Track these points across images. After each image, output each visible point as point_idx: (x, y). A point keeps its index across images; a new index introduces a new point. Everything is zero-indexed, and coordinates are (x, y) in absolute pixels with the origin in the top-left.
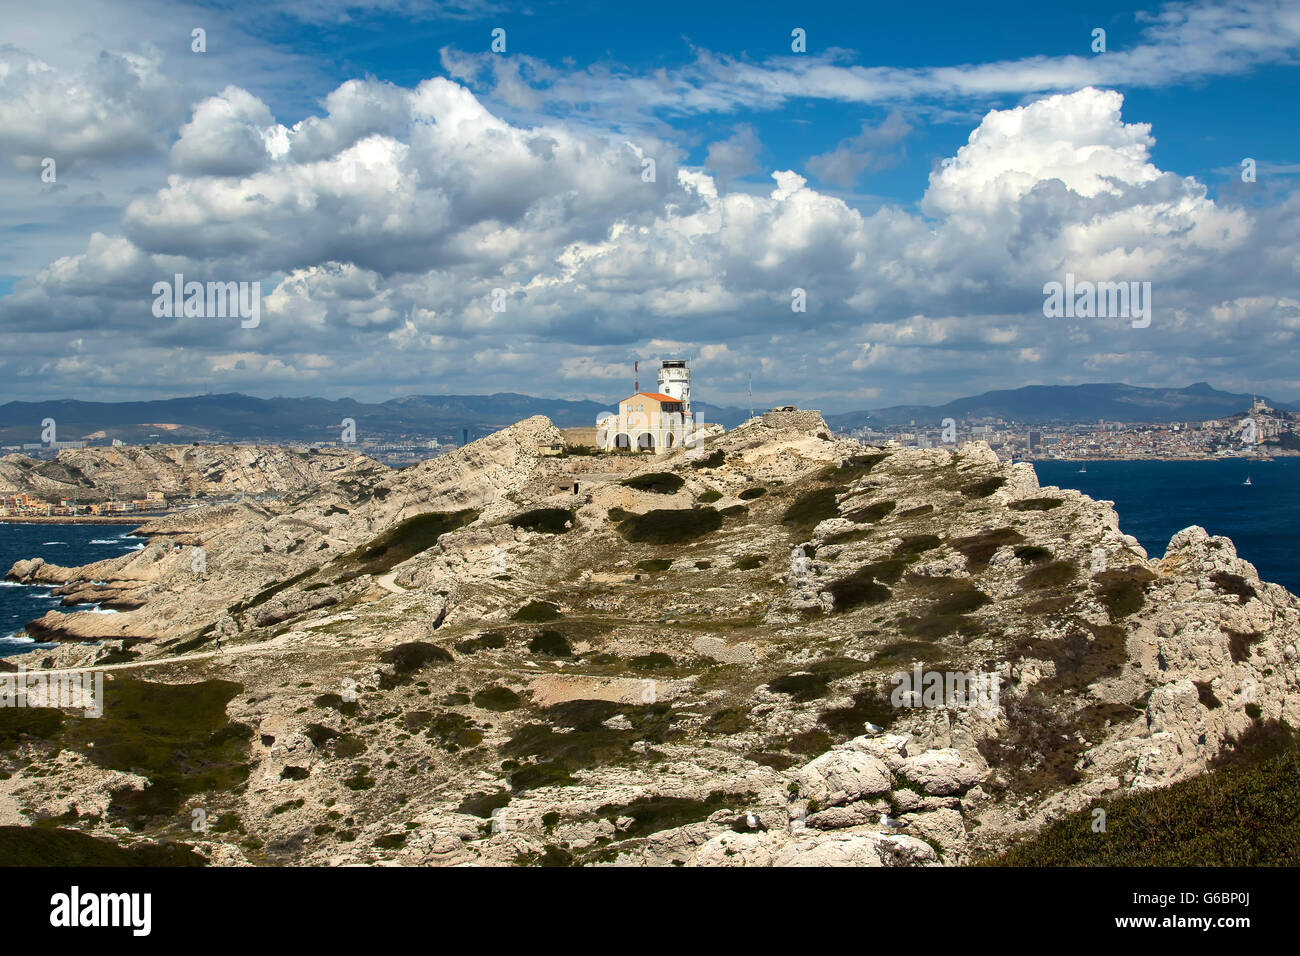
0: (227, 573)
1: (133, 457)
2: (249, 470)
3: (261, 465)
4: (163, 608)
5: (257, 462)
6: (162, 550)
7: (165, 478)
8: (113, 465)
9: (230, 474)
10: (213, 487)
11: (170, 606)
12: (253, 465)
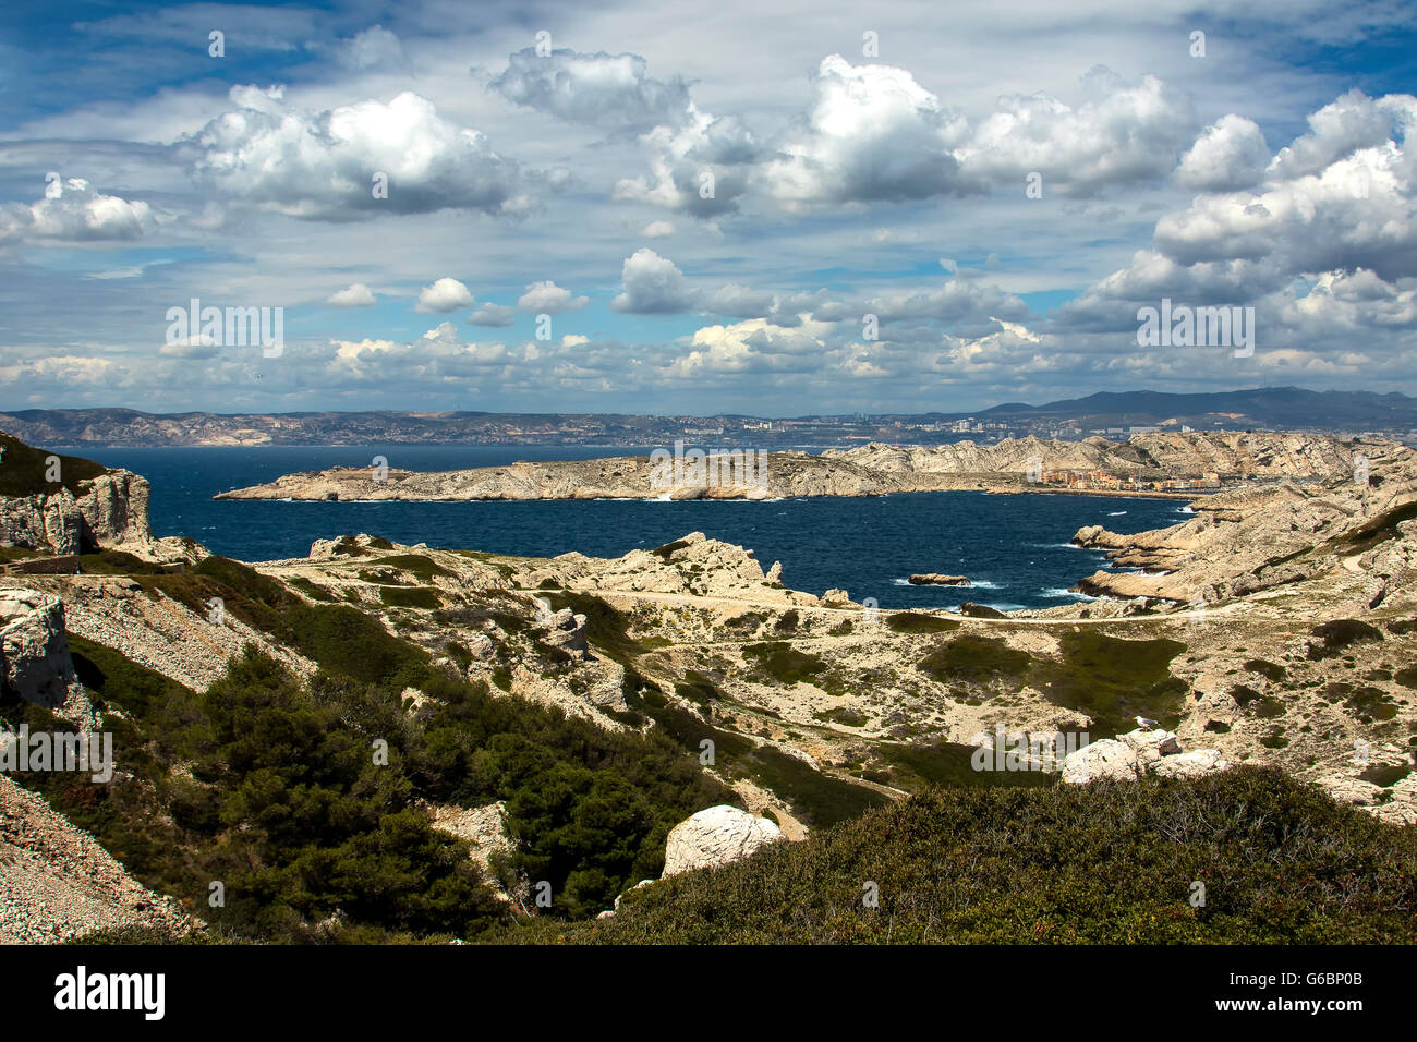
0: (1256, 547)
1: (1193, 442)
2: (1296, 456)
3: (1307, 452)
4: (1193, 575)
5: (1303, 449)
6: (1203, 524)
7: (1220, 461)
8: (1176, 448)
9: (1278, 459)
10: (1262, 469)
11: (1199, 573)
12: (1299, 452)
